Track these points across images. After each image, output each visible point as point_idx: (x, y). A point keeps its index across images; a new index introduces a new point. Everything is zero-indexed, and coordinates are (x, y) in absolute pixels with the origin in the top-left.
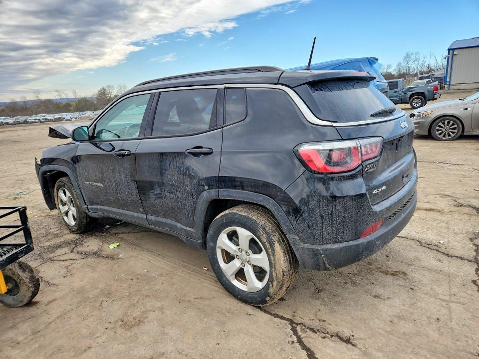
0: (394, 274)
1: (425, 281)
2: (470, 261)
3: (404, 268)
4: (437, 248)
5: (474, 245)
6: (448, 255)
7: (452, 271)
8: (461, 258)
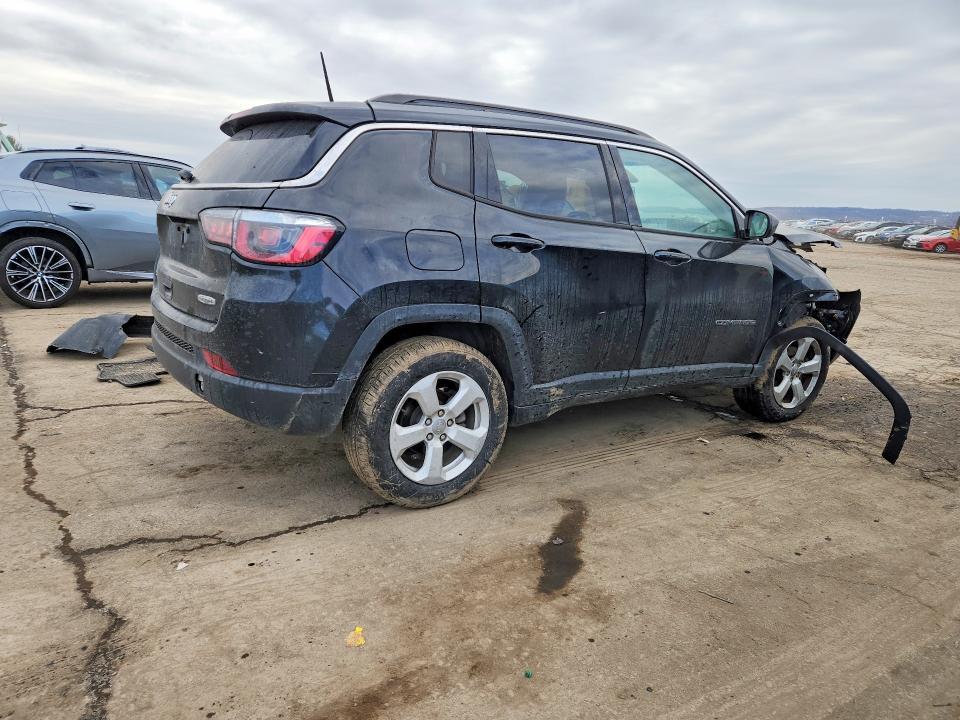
0: (195, 470)
1: (143, 480)
2: (90, 552)
3: (191, 483)
4: (178, 545)
5: (101, 605)
6: (142, 541)
7: (113, 515)
8: (111, 548)
